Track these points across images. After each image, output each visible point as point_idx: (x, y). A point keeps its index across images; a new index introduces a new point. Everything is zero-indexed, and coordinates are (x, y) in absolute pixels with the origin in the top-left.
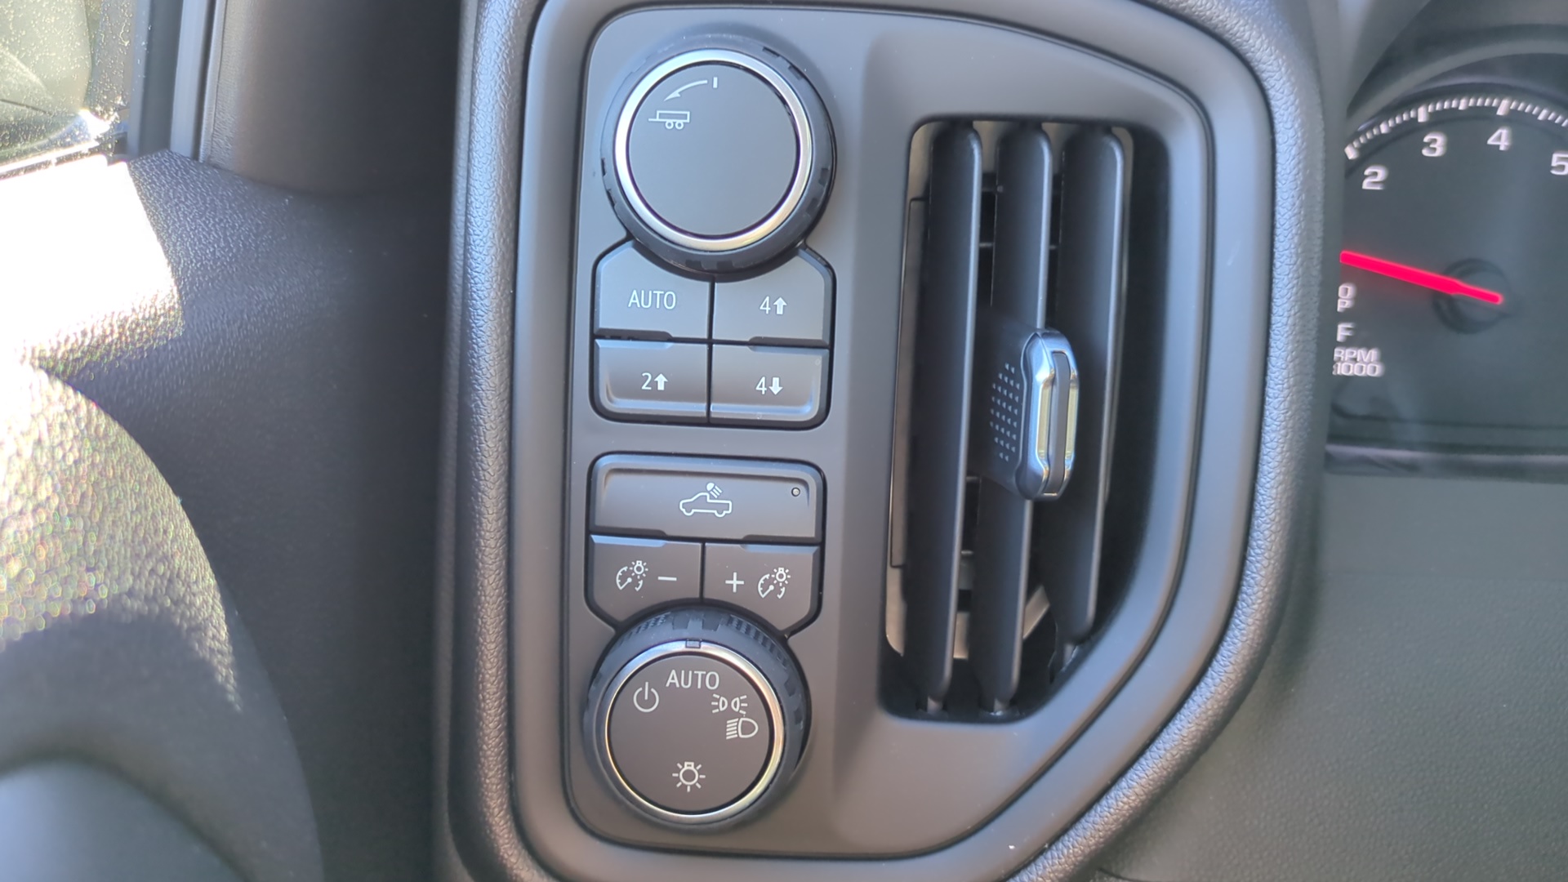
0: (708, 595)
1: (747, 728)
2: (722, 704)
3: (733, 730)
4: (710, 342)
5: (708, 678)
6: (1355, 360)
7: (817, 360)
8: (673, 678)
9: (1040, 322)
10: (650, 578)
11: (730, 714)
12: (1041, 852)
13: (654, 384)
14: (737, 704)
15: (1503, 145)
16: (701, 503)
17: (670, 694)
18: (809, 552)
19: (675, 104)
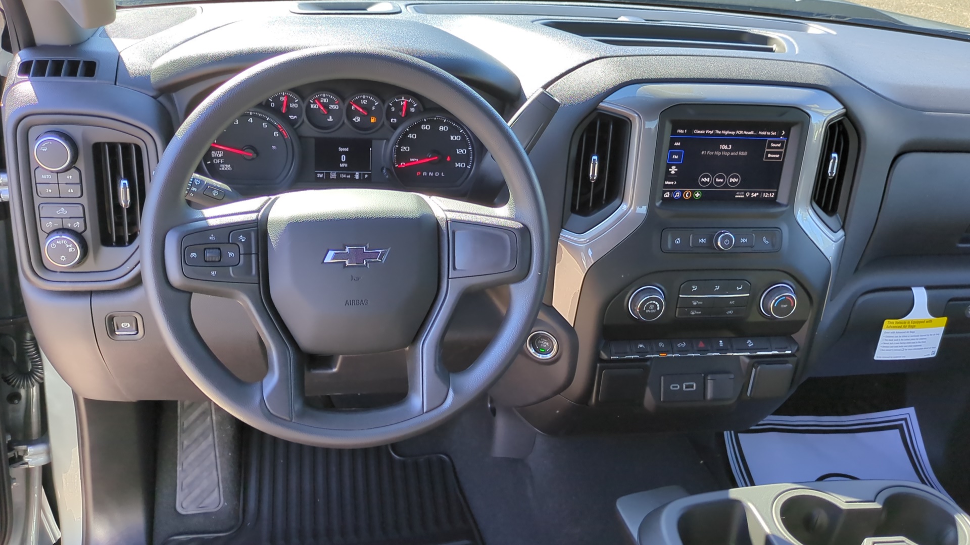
0: (64, 227)
1: (73, 250)
2: (67, 246)
3: (70, 250)
4: (58, 184)
5: (64, 242)
6: (225, 167)
7: (79, 186)
8: (58, 242)
9: (123, 176)
10: (53, 225)
11: (69, 247)
12: (134, 268)
13: (49, 191)
14: (70, 246)
15: (252, 121)
16: (61, 211)
17: (58, 245)
18: (83, 219)
19: (44, 147)
